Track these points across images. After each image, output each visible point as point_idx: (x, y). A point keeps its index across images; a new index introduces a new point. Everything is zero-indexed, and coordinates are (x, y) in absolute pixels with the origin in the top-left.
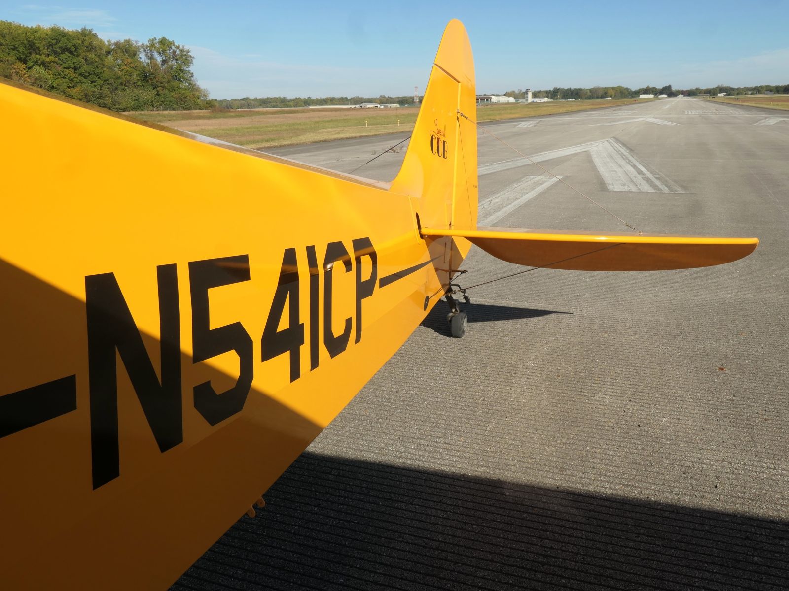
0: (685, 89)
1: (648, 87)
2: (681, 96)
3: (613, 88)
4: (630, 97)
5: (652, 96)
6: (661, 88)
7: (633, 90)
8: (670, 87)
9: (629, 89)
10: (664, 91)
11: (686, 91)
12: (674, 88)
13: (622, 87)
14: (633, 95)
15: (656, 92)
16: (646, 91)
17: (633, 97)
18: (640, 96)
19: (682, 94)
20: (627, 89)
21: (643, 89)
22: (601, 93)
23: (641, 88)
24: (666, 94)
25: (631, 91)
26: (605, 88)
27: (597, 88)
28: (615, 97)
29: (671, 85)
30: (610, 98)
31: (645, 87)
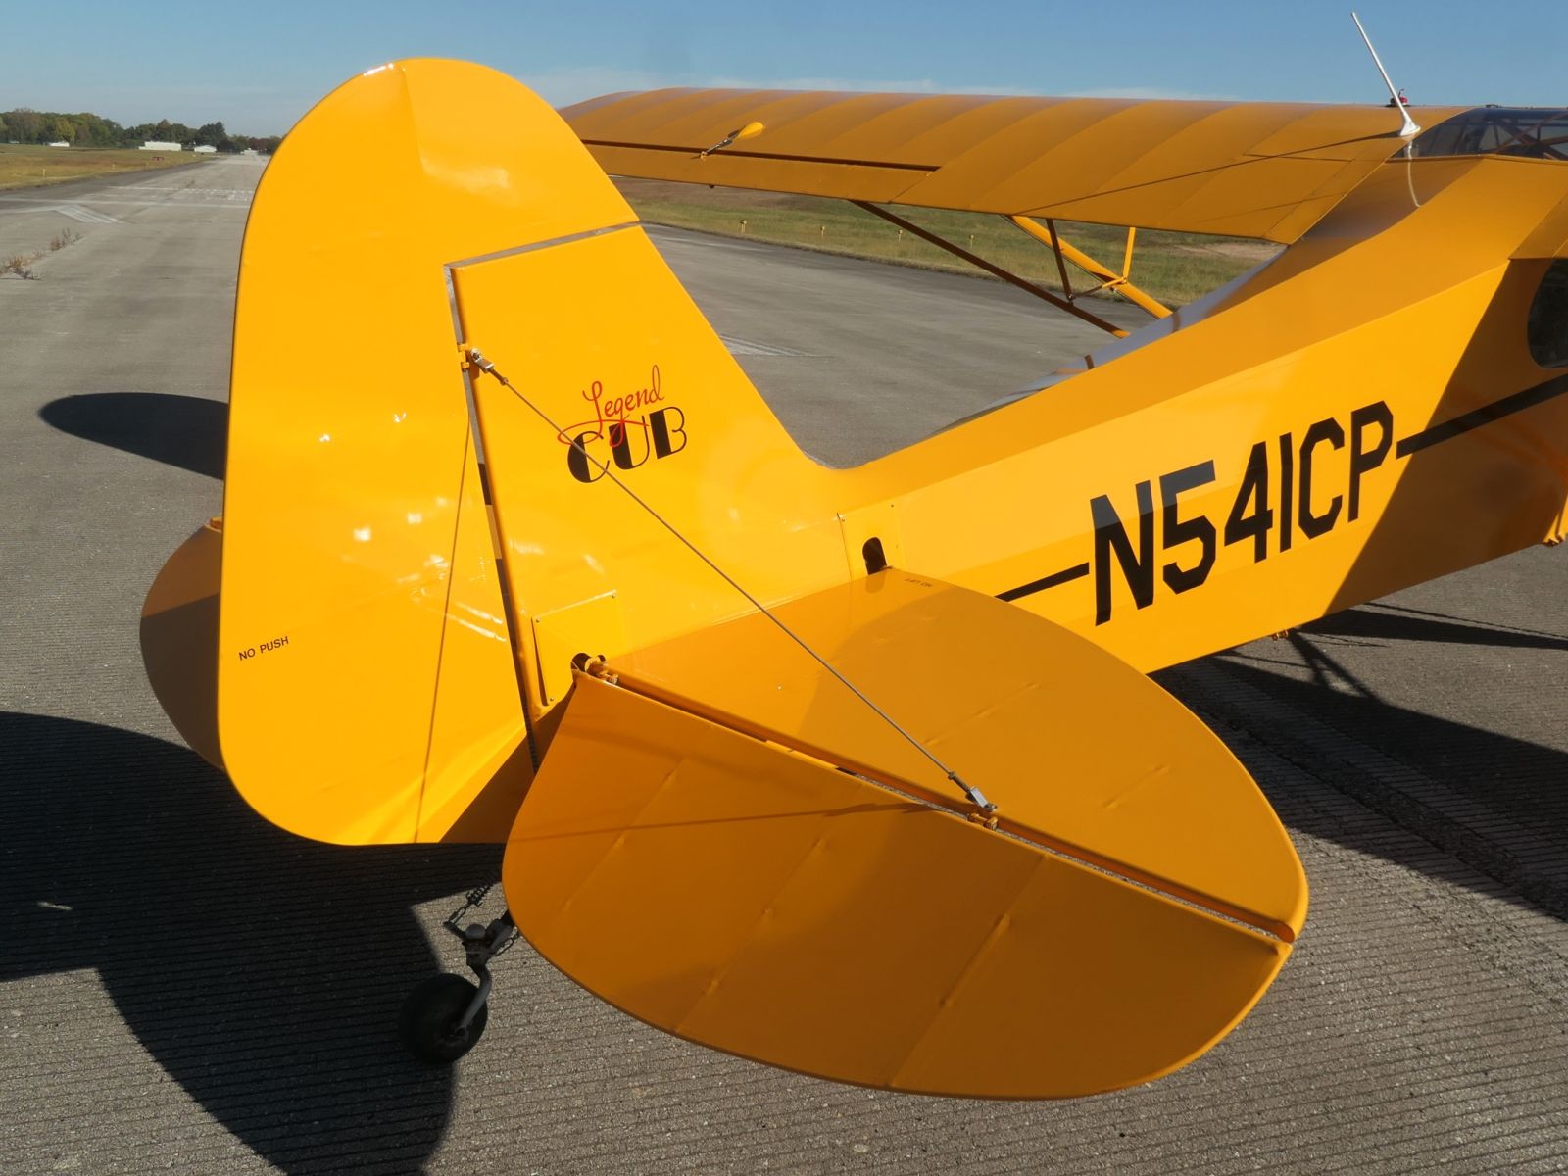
0: (259, 137)
1: (164, 122)
2: (249, 152)
3: (70, 118)
4: (118, 144)
5: (176, 147)
6: (198, 128)
7: (126, 127)
8: (219, 127)
9: (113, 123)
10: (206, 137)
11: (262, 140)
12: (230, 132)
13: (93, 117)
14: (128, 141)
15: (189, 138)
16: (161, 132)
17: (126, 146)
18: (146, 143)
19: (253, 148)
20: (109, 124)
21: (150, 127)
22: (37, 128)
23: (146, 123)
24: (212, 145)
25: (121, 129)
26: (47, 116)
27: (26, 114)
28: (77, 140)
29: (221, 121)
30: (67, 145)
31: (156, 122)
